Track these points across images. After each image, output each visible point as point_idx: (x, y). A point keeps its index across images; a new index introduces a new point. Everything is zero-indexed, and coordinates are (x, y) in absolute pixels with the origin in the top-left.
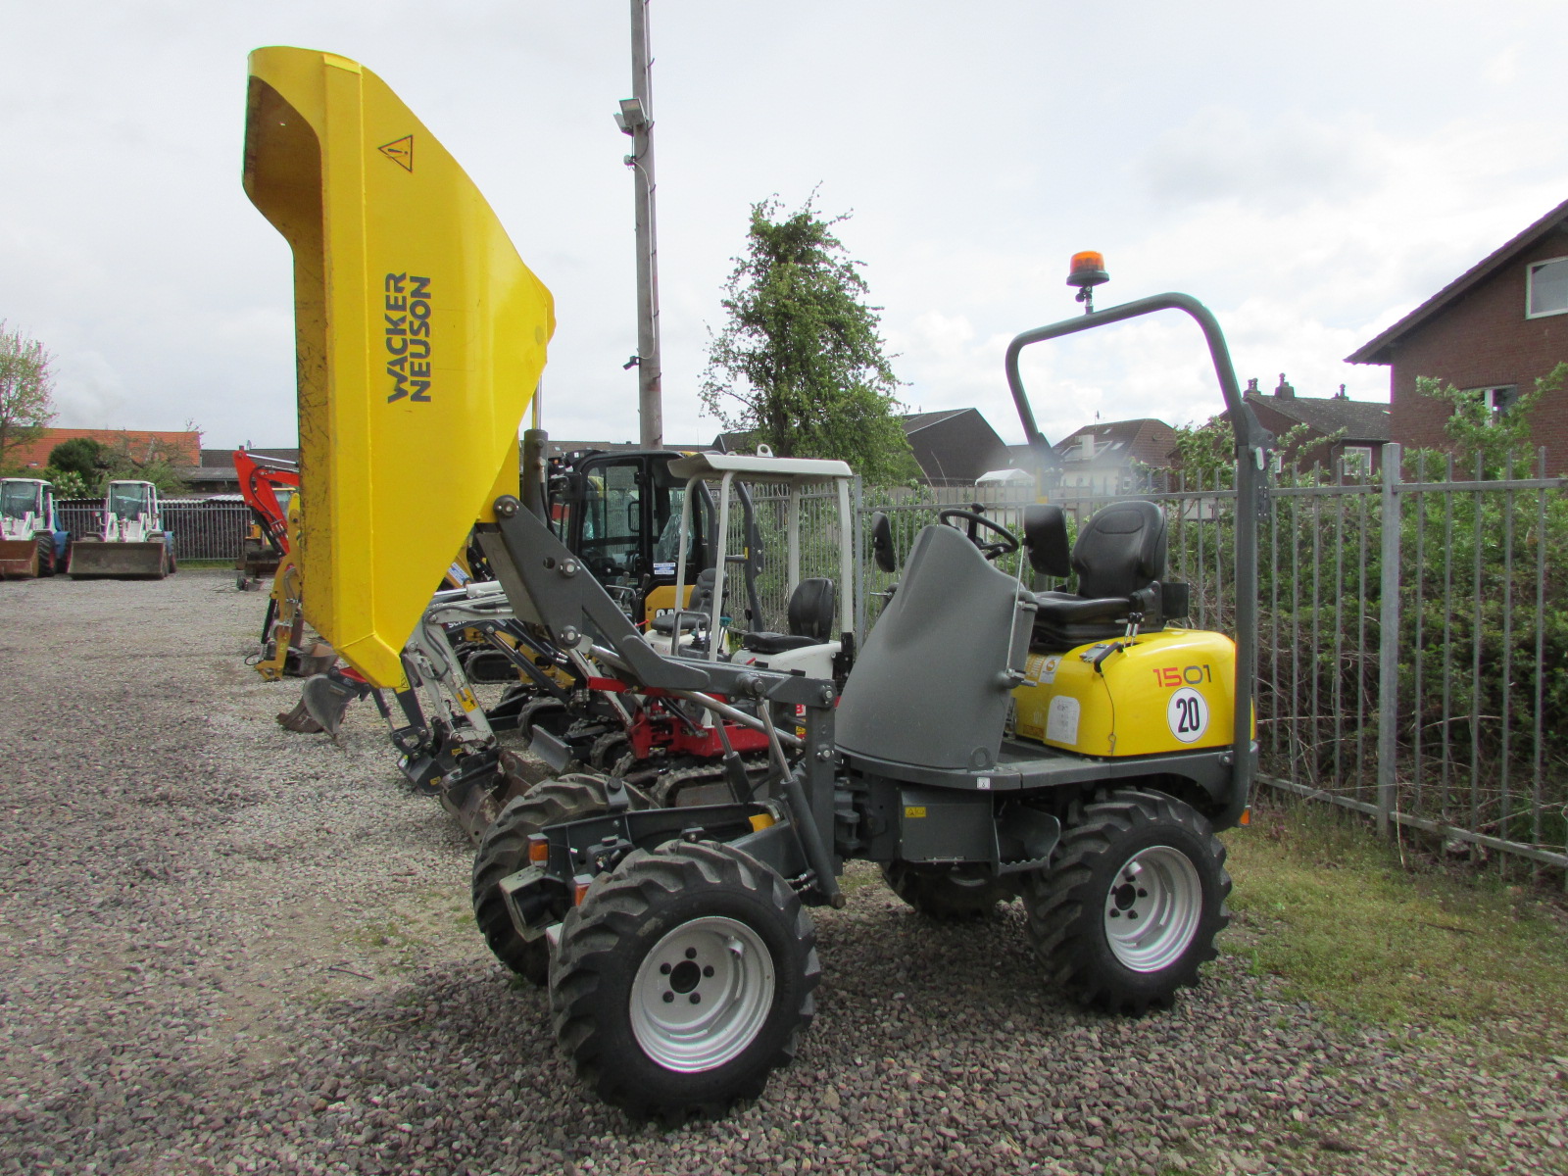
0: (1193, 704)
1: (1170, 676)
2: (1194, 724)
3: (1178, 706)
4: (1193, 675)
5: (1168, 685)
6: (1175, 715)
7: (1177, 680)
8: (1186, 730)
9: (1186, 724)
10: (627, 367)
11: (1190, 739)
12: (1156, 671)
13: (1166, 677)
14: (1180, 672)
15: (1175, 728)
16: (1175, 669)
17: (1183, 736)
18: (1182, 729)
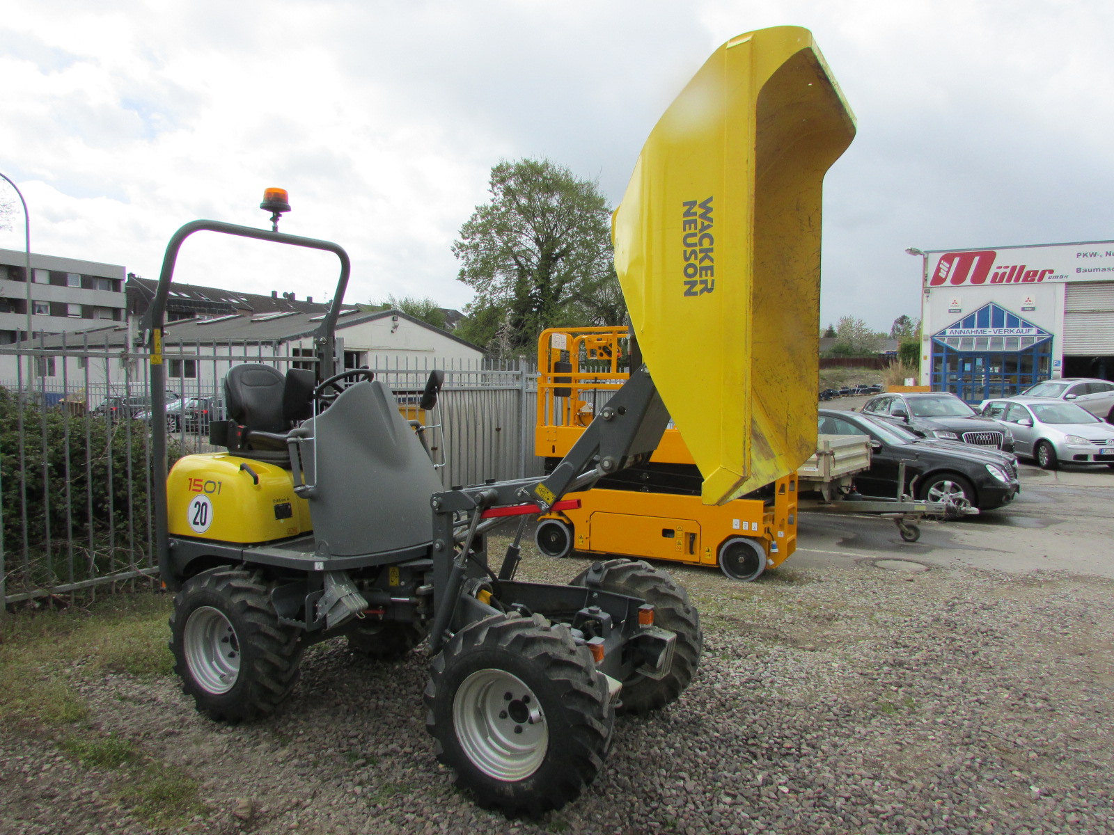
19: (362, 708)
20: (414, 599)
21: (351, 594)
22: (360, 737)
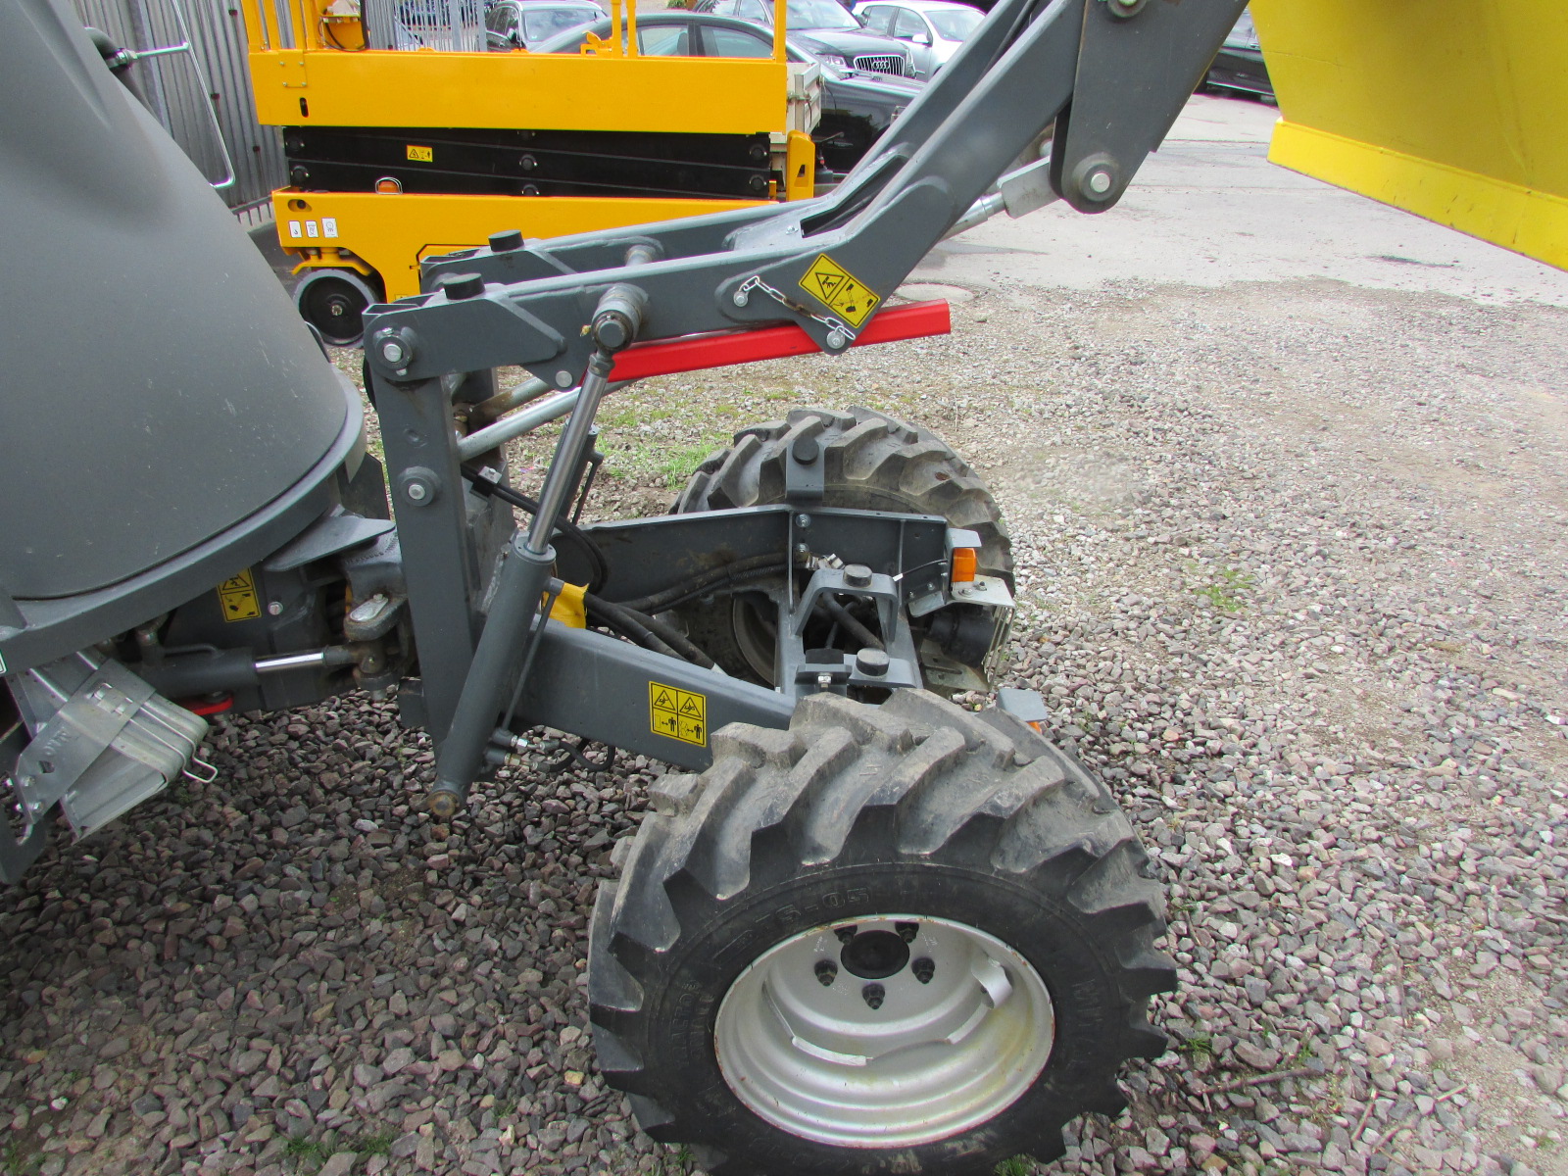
19: (204, 942)
20: (339, 654)
21: (138, 714)
22: (275, 1061)
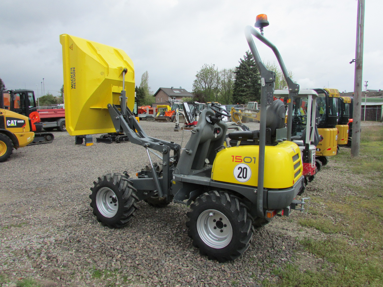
0: (245, 170)
1: (237, 159)
2: (245, 176)
3: (239, 169)
4: (246, 160)
5: (236, 161)
6: (237, 172)
7: (240, 161)
8: (241, 178)
9: (241, 175)
10: (351, 63)
11: (242, 181)
12: (233, 156)
13: (236, 159)
14: (242, 158)
15: (236, 176)
16: (241, 157)
17: (239, 179)
18: (239, 177)
